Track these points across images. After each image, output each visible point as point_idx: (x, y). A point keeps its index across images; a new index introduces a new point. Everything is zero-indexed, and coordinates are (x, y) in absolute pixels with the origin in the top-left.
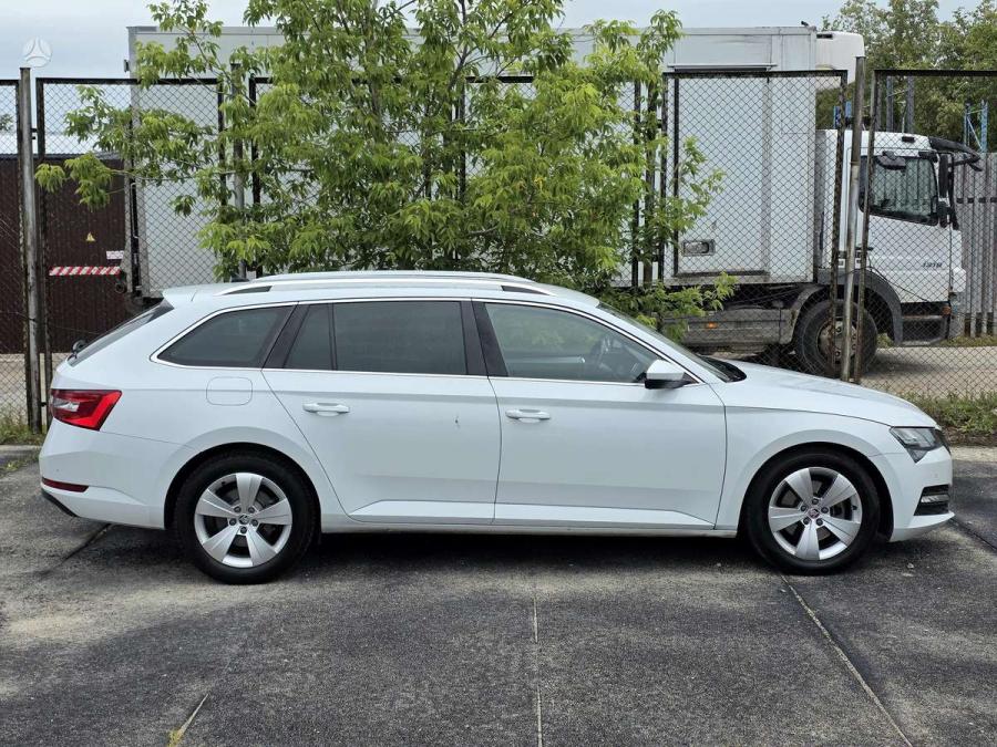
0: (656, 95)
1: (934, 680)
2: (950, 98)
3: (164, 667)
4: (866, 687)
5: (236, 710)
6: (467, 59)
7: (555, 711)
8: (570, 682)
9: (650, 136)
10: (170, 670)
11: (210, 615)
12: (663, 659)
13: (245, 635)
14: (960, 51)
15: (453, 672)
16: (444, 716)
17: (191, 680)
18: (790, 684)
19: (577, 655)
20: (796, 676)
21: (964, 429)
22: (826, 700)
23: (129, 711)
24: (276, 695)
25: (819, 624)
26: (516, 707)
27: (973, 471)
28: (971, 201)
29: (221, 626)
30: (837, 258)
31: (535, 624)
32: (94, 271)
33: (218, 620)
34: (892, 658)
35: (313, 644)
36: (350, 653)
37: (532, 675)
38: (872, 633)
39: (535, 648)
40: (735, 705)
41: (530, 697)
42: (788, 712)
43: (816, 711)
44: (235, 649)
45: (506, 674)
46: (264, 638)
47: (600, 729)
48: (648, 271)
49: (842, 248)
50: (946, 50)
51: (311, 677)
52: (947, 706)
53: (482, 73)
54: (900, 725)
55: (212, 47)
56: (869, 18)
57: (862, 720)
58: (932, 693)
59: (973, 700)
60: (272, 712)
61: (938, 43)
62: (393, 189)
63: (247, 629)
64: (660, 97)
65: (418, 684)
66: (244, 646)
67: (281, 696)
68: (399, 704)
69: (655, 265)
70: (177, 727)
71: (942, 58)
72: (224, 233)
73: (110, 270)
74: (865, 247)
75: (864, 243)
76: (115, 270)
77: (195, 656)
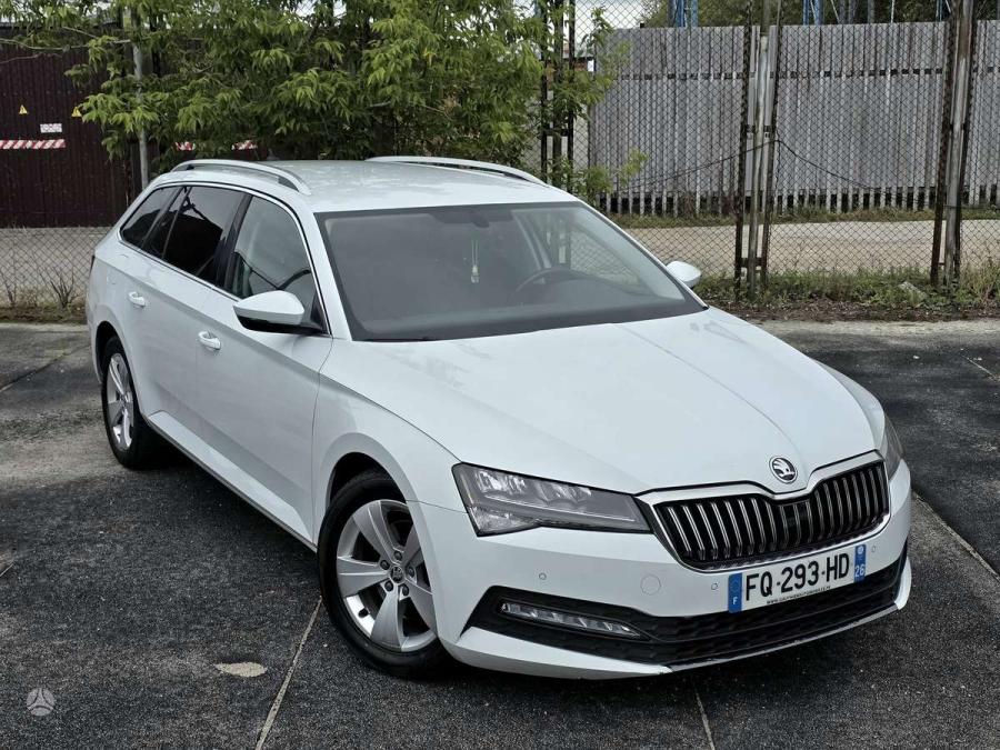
5: (34, 579)
11: (46, 489)
13: (72, 508)
16: (234, 584)
17: (2, 550)
21: (867, 303)
24: (78, 565)
27: (861, 344)
28: (917, 72)
29: (53, 499)
30: (746, 131)
32: (29, 144)
33: (52, 493)
35: (136, 516)
36: (169, 524)
44: (57, 522)
46: (90, 510)
48: (557, 145)
49: (750, 122)
51: (120, 548)
60: (68, 582)
62: (276, 55)
63: (78, 502)
66: (67, 519)
67: (85, 565)
69: (565, 140)
72: (110, 105)
73: (44, 144)
74: (773, 121)
75: (774, 115)
76: (49, 144)
77: (15, 528)
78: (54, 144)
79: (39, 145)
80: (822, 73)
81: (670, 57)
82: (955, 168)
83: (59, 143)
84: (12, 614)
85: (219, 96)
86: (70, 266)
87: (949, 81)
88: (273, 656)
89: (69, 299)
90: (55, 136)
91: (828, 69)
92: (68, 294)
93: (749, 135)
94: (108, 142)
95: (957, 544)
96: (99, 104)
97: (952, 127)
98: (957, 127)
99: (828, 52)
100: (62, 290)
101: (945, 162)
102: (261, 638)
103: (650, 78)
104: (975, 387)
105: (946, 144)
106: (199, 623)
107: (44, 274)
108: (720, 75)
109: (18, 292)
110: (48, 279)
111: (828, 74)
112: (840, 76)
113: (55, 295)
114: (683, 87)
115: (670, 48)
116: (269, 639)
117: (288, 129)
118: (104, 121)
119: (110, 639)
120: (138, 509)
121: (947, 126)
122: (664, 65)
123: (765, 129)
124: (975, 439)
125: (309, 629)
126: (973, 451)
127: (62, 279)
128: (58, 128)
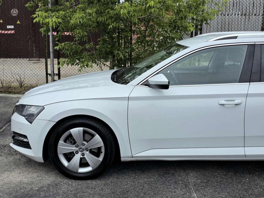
32: (3, 32)
48: (196, 34)
69: (199, 32)
72: (44, 16)
73: (8, 32)
76: (9, 32)
78: (11, 32)
79: (6, 32)
83: (13, 32)
86: (23, 73)
89: (23, 84)
90: (12, 29)
92: (22, 83)
94: (42, 30)
96: (40, 15)
100: (20, 81)
107: (14, 76)
109: (5, 82)
110: (15, 78)
113: (18, 83)
117: (113, 26)
118: (41, 22)
127: (20, 78)
128: (13, 27)
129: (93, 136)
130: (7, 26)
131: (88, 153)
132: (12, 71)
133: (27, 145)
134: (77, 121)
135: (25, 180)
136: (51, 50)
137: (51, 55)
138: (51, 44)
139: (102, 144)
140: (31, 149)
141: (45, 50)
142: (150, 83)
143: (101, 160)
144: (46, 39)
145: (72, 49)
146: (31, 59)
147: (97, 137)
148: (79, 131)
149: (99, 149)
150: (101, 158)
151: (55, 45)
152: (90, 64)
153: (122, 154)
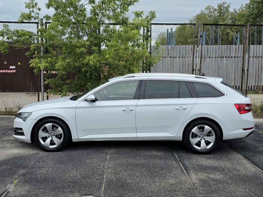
0: (148, 29)
1: (202, 170)
2: (233, 31)
3: (14, 167)
4: (185, 172)
5: (31, 176)
6: (102, 19)
7: (109, 176)
8: (114, 170)
9: (147, 39)
10: (16, 167)
11: (28, 155)
12: (138, 165)
13: (36, 160)
14: (235, 19)
15: (86, 168)
16: (82, 178)
17: (21, 169)
18: (167, 171)
19: (117, 164)
20: (169, 169)
22: (175, 174)
23: (5, 176)
24: (41, 173)
25: (177, 158)
26: (100, 176)
28: (232, 57)
29: (30, 157)
30: (193, 71)
31: (108, 158)
32: (7, 71)
33: (30, 156)
34: (193, 165)
35: (52, 162)
36: (61, 164)
37: (105, 168)
38: (189, 160)
39: (107, 163)
40: (153, 175)
41: (103, 174)
42: (165, 177)
43: (172, 177)
44: (33, 163)
45: (99, 168)
46: (40, 160)
47: (119, 180)
49: (194, 68)
50: (232, 19)
51: (51, 169)
52: (203, 176)
53: (106, 22)
54: (191, 180)
55: (38, 14)
56: (212, 10)
57: (182, 179)
58: (200, 173)
59: (210, 175)
60: (40, 177)
61: (230, 17)
63: (36, 158)
64: (149, 29)
65: (77, 171)
66: (35, 162)
67: (43, 173)
68: (71, 175)
69: (148, 72)
70: (16, 180)
71: (231, 21)
72: (36, 62)
74: (200, 68)
75: (200, 67)
76: (12, 71)
77: (23, 164)
78: (13, 71)
79: (9, 71)
80: (208, 57)
81: (170, 52)
82: (245, 80)
83: (14, 71)
84: (28, 184)
85: (67, 60)
86: (22, 101)
87: (243, 59)
88: (96, 194)
90: (13, 69)
91: (209, 56)
93: (194, 71)
94: (35, 71)
95: (259, 171)
97: (244, 70)
98: (246, 70)
99: (209, 52)
100: (19, 108)
101: (243, 79)
102: (92, 190)
103: (165, 57)
104: (255, 134)
105: (243, 74)
106: (76, 186)
107: (15, 103)
108: (182, 57)
109: (8, 108)
110: (16, 105)
111: (209, 57)
112: (212, 58)
113: (17, 109)
114: (173, 59)
115: (170, 50)
116: (94, 190)
118: (34, 67)
119: (54, 190)
120: (52, 160)
121: (243, 70)
122: (168, 54)
123: (198, 70)
124: (258, 146)
125: (103, 188)
126: (258, 149)
127: (19, 105)
128: (14, 67)
129: (57, 128)
130: (10, 67)
131: (55, 137)
132: (14, 100)
133: (22, 134)
134: (49, 120)
135: (21, 152)
136: (42, 84)
137: (42, 88)
138: (42, 81)
139: (62, 132)
140: (24, 135)
141: (38, 85)
142: (88, 100)
143: (62, 141)
144: (39, 77)
145: (56, 83)
146: (28, 93)
147: (60, 128)
148: (50, 125)
149: (61, 134)
150: (62, 140)
151: (44, 80)
152: (67, 94)
153: (73, 138)
